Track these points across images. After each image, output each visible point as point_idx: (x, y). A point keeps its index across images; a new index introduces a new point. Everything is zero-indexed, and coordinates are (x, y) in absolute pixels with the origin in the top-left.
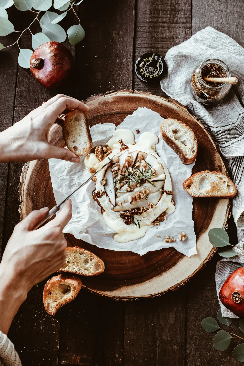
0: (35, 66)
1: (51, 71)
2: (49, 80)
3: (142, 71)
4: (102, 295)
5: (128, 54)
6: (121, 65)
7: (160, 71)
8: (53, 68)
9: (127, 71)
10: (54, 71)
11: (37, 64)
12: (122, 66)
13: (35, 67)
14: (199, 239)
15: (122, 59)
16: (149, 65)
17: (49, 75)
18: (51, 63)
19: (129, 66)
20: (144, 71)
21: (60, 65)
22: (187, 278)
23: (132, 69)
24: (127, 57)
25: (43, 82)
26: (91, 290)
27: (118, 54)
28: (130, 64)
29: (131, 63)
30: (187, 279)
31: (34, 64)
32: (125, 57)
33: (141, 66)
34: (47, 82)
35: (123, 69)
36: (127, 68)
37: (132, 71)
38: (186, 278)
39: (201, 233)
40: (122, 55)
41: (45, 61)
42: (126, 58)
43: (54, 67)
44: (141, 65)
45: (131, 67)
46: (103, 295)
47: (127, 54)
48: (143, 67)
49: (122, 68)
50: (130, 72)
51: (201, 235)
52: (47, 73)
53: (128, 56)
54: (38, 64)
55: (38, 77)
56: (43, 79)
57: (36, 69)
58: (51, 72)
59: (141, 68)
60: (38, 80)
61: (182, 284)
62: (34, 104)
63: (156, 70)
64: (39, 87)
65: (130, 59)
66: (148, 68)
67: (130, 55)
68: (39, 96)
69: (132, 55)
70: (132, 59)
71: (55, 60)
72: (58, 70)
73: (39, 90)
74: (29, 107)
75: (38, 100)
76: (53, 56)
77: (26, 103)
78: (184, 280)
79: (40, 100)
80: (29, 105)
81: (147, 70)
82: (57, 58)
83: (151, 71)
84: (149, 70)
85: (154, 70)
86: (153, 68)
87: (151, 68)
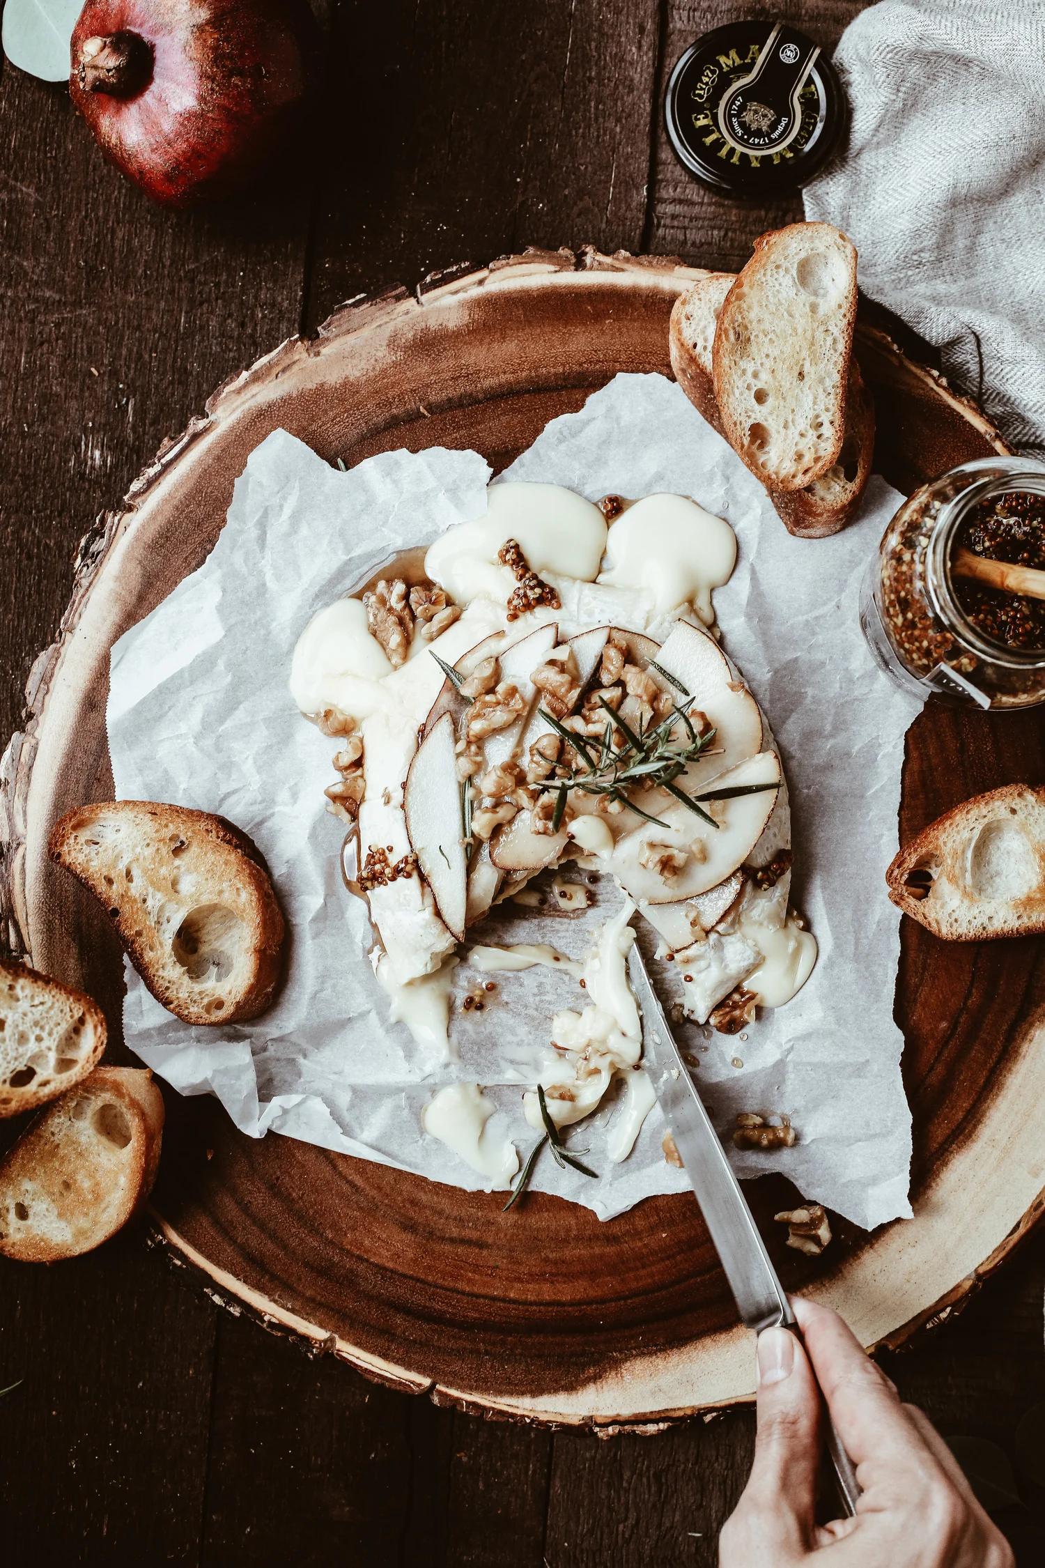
0: (97, 79)
1: (190, 116)
2: (178, 166)
3: (708, 126)
5: (628, 23)
6: (590, 80)
7: (807, 129)
8: (202, 99)
9: (618, 120)
10: (210, 115)
11: (109, 71)
12: (593, 88)
13: (100, 87)
14: (1020, 1058)
15: (593, 44)
16: (748, 94)
17: (178, 134)
18: (191, 65)
19: (631, 91)
20: (716, 124)
21: (244, 83)
22: (973, 1276)
23: (648, 109)
24: (623, 39)
25: (141, 172)
27: (571, 15)
28: (637, 77)
29: (645, 75)
30: (971, 1282)
31: (95, 67)
32: (613, 35)
33: (701, 96)
34: (168, 177)
35: (597, 108)
36: (623, 104)
37: (648, 119)
38: (967, 1278)
39: (1025, 1026)
40: (596, 23)
41: (158, 54)
42: (619, 43)
43: (212, 89)
44: (702, 91)
45: (646, 96)
47: (623, 18)
48: (714, 99)
49: (589, 100)
50: (637, 125)
51: (1026, 1034)
52: (168, 126)
53: (627, 34)
54: (117, 68)
55: (114, 141)
56: (146, 155)
57: (104, 98)
58: (188, 119)
59: (699, 109)
60: (115, 159)
61: (948, 1309)
62: (88, 284)
63: (783, 124)
64: (120, 189)
65: (639, 48)
66: (742, 108)
67: (642, 29)
68: (117, 243)
69: (649, 25)
70: (650, 54)
71: (215, 49)
72: (229, 110)
73: (117, 205)
74: (60, 301)
75: (110, 266)
76: (207, 28)
77: (40, 276)
78: (958, 1286)
79: (121, 262)
80: (61, 291)
81: (731, 122)
82: (226, 40)
83: (754, 127)
84: (747, 119)
85: (773, 126)
86: (771, 114)
87: (756, 112)
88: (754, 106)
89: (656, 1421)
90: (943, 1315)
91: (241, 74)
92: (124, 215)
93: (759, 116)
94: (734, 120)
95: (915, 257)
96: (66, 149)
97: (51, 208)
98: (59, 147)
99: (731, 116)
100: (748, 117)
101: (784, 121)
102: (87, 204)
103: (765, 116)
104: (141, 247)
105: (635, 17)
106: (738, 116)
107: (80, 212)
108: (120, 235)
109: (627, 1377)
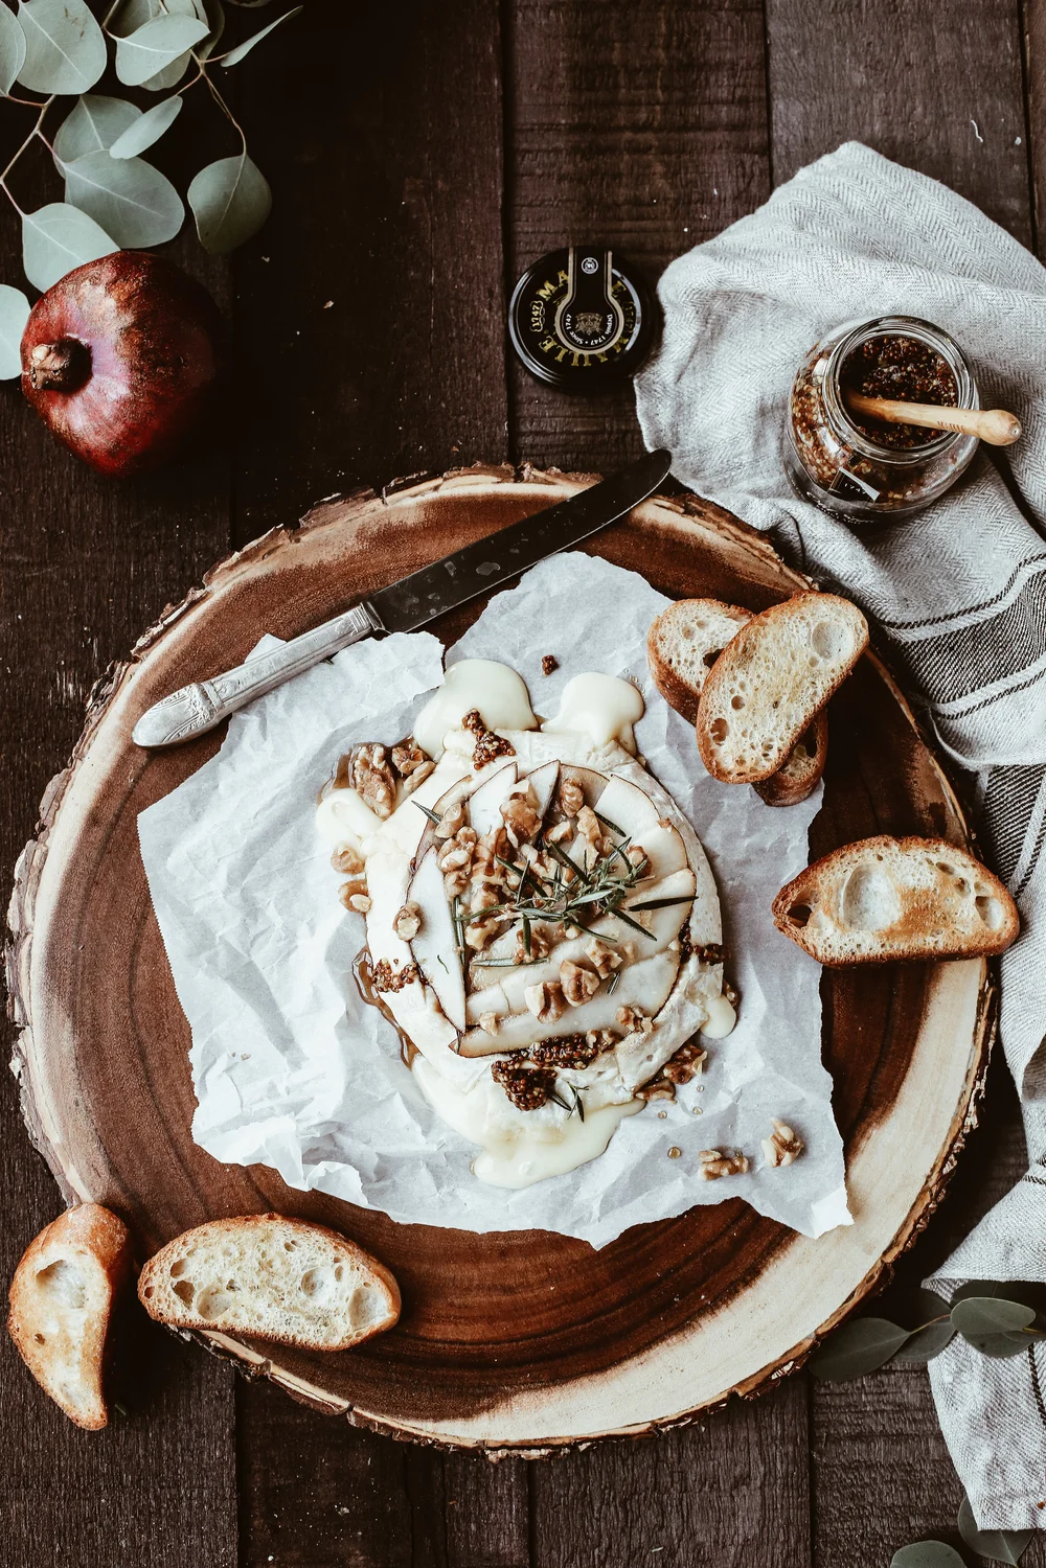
0: (46, 379)
1: (125, 402)
2: (118, 443)
3: (554, 347)
4: (426, 1438)
5: (479, 289)
6: (452, 339)
8: (133, 388)
9: (479, 371)
10: (142, 400)
11: (55, 372)
12: (455, 345)
13: (49, 385)
14: (859, 1153)
15: (452, 310)
16: (573, 310)
17: (117, 418)
18: (122, 361)
19: (487, 345)
20: (560, 343)
21: (166, 371)
22: (810, 1336)
23: (502, 359)
24: (476, 303)
25: (88, 451)
26: (371, 1421)
27: (431, 288)
28: (491, 334)
29: (497, 331)
30: (811, 1341)
31: (44, 370)
32: (467, 301)
33: (538, 327)
34: (109, 452)
35: (459, 362)
36: (481, 357)
38: (807, 1338)
39: (864, 1126)
40: (453, 293)
41: (95, 354)
42: (473, 307)
43: (141, 379)
44: (538, 323)
45: (500, 349)
46: (431, 1439)
47: (474, 286)
48: (549, 325)
49: (453, 357)
50: (495, 373)
51: (865, 1132)
52: (107, 412)
53: (479, 298)
54: (62, 369)
55: (63, 428)
56: (91, 437)
57: (52, 393)
58: (124, 405)
59: (542, 337)
60: (66, 443)
61: (791, 1363)
62: (50, 546)
63: (610, 320)
64: (70, 465)
65: (490, 309)
66: (574, 322)
67: (491, 293)
68: (72, 510)
69: (497, 290)
70: (500, 314)
71: (141, 346)
72: (155, 394)
73: (69, 478)
74: (28, 563)
75: (68, 530)
76: (133, 330)
77: (10, 543)
78: (800, 1344)
79: (76, 525)
80: (29, 554)
81: (570, 336)
82: (150, 337)
83: (589, 332)
84: (581, 328)
85: (604, 325)
86: (597, 316)
87: (585, 320)
88: (582, 316)
89: (539, 1448)
90: (786, 1368)
91: (163, 364)
92: (75, 487)
93: (589, 322)
94: (572, 334)
95: (736, 460)
96: (22, 436)
97: (14, 487)
98: (16, 436)
99: (568, 332)
100: (581, 327)
101: (610, 317)
102: (43, 481)
103: (594, 320)
104: (93, 511)
105: (485, 284)
106: (573, 329)
107: (39, 487)
108: (73, 503)
109: (516, 1408)
